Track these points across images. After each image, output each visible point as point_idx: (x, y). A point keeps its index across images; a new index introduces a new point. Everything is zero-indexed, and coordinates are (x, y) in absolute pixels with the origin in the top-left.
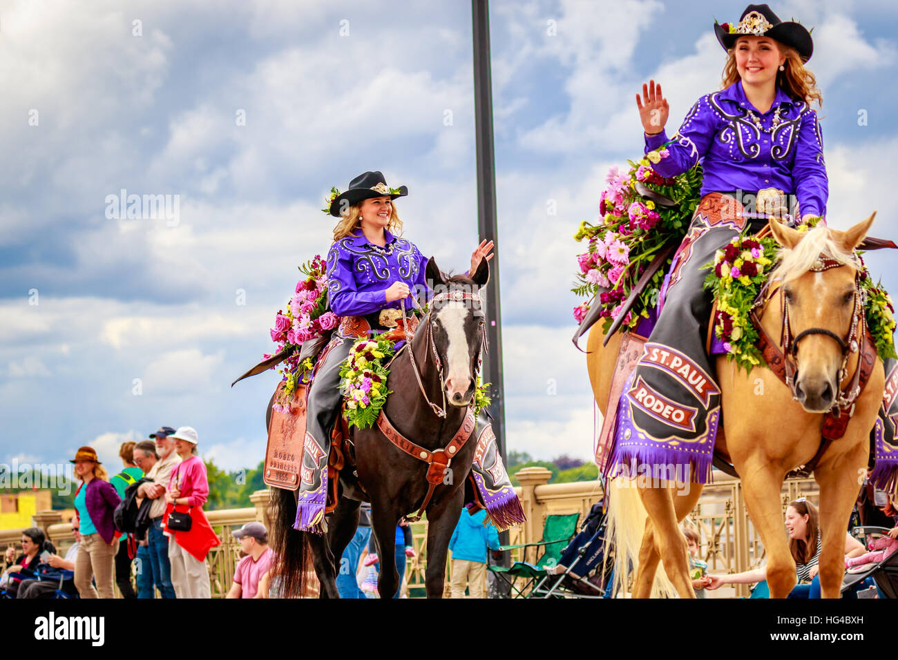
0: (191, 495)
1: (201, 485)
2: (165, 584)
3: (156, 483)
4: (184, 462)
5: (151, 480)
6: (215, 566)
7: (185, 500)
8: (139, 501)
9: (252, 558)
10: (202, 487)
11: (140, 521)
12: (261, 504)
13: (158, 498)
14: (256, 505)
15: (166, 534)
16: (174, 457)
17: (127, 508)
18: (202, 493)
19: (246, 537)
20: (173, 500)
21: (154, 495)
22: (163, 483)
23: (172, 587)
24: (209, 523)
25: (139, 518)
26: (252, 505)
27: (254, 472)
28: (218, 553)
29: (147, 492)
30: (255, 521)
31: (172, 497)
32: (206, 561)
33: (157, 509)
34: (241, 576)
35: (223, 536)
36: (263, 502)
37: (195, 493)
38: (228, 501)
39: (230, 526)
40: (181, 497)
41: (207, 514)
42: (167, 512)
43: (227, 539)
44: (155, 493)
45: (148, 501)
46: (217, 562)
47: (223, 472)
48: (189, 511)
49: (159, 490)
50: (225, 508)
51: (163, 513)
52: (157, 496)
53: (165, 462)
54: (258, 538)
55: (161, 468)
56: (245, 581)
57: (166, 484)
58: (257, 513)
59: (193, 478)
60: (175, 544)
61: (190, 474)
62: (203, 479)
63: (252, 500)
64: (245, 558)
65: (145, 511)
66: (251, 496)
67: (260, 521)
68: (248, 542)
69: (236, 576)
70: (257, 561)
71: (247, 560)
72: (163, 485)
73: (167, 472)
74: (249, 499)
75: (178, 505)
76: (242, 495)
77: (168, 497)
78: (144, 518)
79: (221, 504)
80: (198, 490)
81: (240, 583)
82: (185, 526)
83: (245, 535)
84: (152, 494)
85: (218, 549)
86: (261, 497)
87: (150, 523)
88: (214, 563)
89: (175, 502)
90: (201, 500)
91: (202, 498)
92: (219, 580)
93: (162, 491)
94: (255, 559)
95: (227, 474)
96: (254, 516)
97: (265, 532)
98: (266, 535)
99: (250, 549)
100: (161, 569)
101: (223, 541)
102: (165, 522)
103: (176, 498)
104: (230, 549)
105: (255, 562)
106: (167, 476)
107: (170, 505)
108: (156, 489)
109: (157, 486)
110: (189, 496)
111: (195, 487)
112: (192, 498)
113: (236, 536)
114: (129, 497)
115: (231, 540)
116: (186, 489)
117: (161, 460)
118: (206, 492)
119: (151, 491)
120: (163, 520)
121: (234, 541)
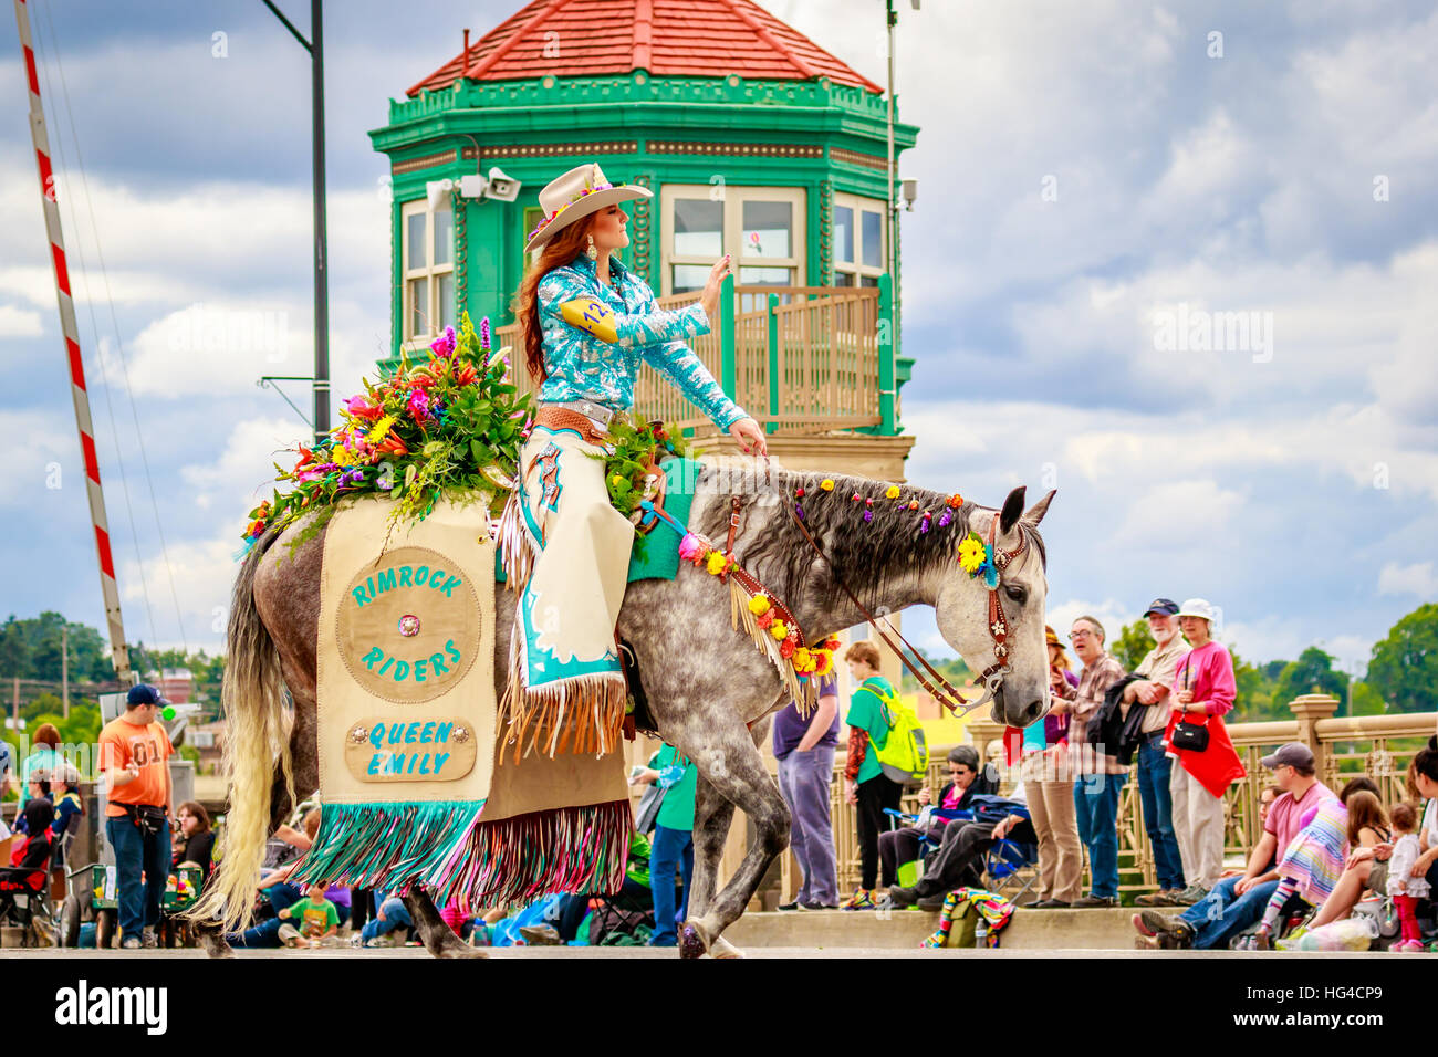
0: (1209, 699)
1: (1227, 683)
2: (1163, 831)
3: (1154, 681)
4: (1195, 651)
5: (1145, 677)
6: (1235, 806)
7: (1201, 705)
8: (1125, 708)
9: (1292, 796)
10: (1226, 687)
11: (1128, 737)
12: (1307, 716)
13: (1156, 704)
14: (1299, 716)
15: (1169, 754)
16: (1178, 643)
17: (1109, 719)
18: (1226, 695)
19: (1281, 766)
20: (1183, 705)
21: (1152, 699)
22: (1164, 680)
23: (1172, 834)
24: (1232, 741)
25: (1127, 732)
26: (1293, 716)
27: (1294, 665)
28: (1241, 786)
29: (1140, 694)
30: (1296, 740)
31: (1181, 702)
32: (1223, 798)
33: (1155, 720)
34: (1275, 821)
35: (1248, 761)
36: (1309, 712)
37: (1216, 695)
38: (1255, 709)
39: (1259, 747)
40: (1194, 700)
41: (1229, 728)
42: (1172, 723)
43: (1254, 767)
44: (1152, 695)
45: (1139, 707)
46: (1239, 799)
47: (1249, 664)
48: (1206, 722)
49: (1159, 692)
50: (1250, 719)
51: (1166, 724)
52: (1156, 699)
53: (1165, 651)
54: (1300, 768)
55: (1160, 658)
56: (1281, 830)
57: (1171, 682)
58: (1300, 728)
59: (1212, 673)
60: (1181, 769)
61: (1208, 668)
62: (1227, 673)
63: (1293, 709)
64: (1282, 796)
65: (1137, 720)
66: (1291, 703)
67: (1303, 741)
68: (1285, 772)
69: (1268, 823)
70: (1300, 800)
71: (1286, 799)
72: (1165, 684)
73: (1170, 664)
74: (1289, 707)
75: (1189, 713)
76: (1276, 699)
77: (1176, 701)
78: (1135, 733)
79: (1244, 713)
80: (1220, 690)
81: (1274, 833)
82: (1199, 742)
83: (1281, 762)
84: (1148, 698)
85: (1241, 781)
86: (1306, 704)
87: (1143, 739)
88: (1234, 801)
89: (1185, 708)
90: (1226, 705)
91: (1226, 701)
92: (1242, 827)
93: (1164, 693)
94: (1297, 798)
95: (1254, 667)
96: (1296, 734)
97: (1309, 757)
98: (1311, 761)
99: (1287, 783)
100: (1159, 807)
101: (1249, 769)
102: (1168, 738)
103: (1186, 703)
104: (1258, 780)
105: (1297, 803)
106: (1172, 671)
107: (1177, 713)
108: (1155, 689)
109: (1155, 685)
110: (1205, 700)
111: (1216, 686)
112: (1211, 703)
113: (1269, 765)
114: (1112, 702)
115: (1261, 768)
116: (1202, 689)
117: (1158, 647)
118: (1233, 694)
119: (1146, 692)
120: (1166, 736)
121: (1264, 769)
